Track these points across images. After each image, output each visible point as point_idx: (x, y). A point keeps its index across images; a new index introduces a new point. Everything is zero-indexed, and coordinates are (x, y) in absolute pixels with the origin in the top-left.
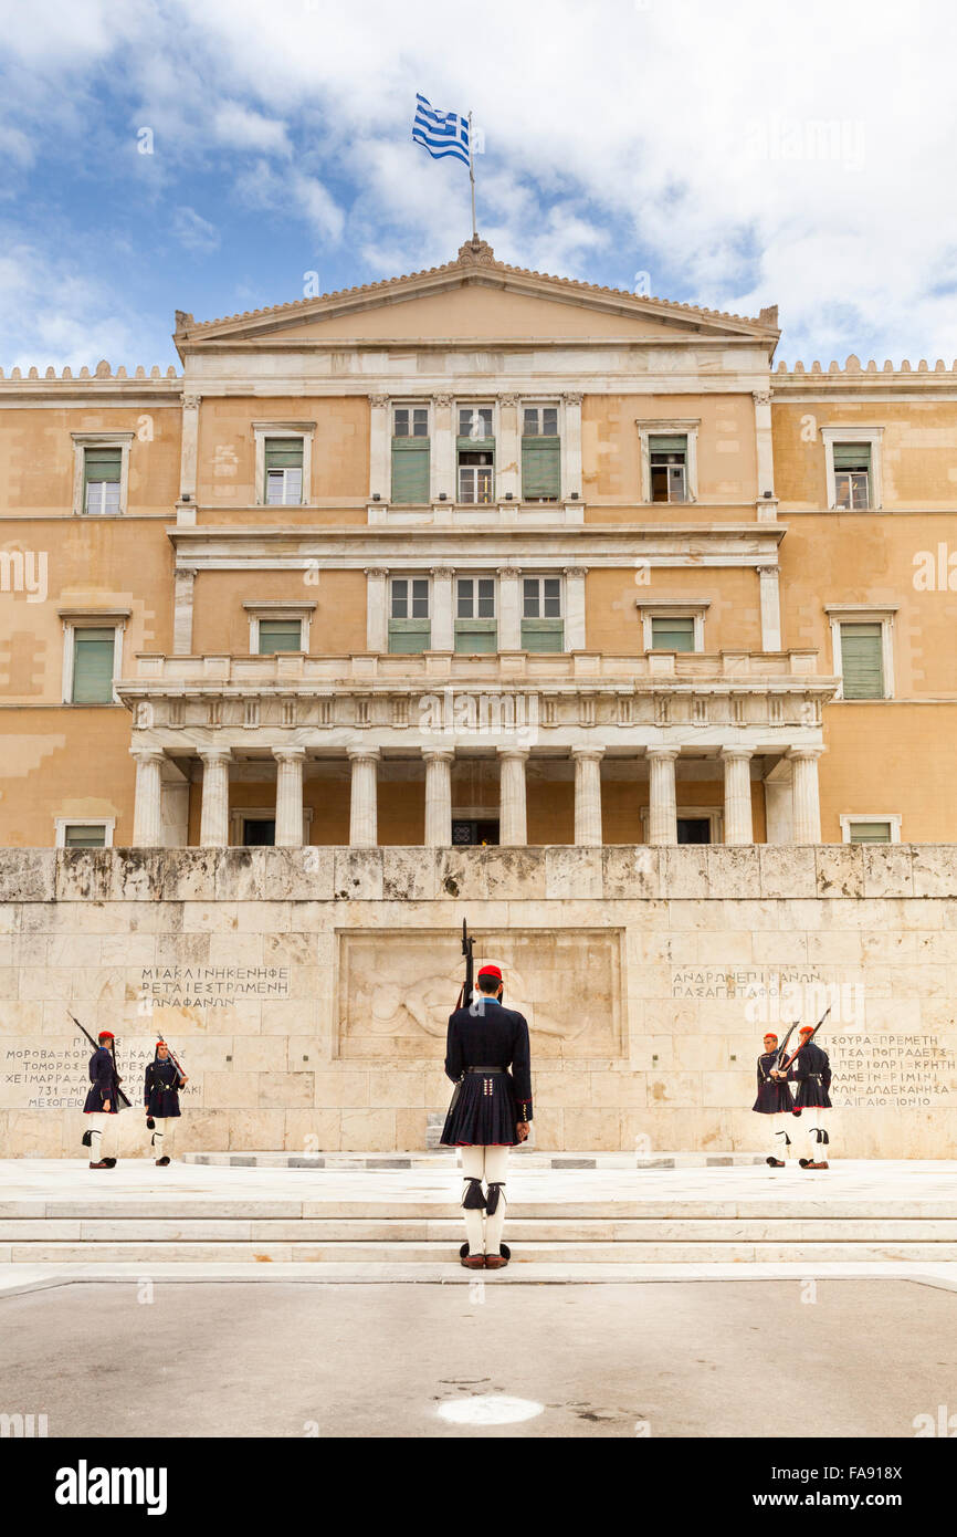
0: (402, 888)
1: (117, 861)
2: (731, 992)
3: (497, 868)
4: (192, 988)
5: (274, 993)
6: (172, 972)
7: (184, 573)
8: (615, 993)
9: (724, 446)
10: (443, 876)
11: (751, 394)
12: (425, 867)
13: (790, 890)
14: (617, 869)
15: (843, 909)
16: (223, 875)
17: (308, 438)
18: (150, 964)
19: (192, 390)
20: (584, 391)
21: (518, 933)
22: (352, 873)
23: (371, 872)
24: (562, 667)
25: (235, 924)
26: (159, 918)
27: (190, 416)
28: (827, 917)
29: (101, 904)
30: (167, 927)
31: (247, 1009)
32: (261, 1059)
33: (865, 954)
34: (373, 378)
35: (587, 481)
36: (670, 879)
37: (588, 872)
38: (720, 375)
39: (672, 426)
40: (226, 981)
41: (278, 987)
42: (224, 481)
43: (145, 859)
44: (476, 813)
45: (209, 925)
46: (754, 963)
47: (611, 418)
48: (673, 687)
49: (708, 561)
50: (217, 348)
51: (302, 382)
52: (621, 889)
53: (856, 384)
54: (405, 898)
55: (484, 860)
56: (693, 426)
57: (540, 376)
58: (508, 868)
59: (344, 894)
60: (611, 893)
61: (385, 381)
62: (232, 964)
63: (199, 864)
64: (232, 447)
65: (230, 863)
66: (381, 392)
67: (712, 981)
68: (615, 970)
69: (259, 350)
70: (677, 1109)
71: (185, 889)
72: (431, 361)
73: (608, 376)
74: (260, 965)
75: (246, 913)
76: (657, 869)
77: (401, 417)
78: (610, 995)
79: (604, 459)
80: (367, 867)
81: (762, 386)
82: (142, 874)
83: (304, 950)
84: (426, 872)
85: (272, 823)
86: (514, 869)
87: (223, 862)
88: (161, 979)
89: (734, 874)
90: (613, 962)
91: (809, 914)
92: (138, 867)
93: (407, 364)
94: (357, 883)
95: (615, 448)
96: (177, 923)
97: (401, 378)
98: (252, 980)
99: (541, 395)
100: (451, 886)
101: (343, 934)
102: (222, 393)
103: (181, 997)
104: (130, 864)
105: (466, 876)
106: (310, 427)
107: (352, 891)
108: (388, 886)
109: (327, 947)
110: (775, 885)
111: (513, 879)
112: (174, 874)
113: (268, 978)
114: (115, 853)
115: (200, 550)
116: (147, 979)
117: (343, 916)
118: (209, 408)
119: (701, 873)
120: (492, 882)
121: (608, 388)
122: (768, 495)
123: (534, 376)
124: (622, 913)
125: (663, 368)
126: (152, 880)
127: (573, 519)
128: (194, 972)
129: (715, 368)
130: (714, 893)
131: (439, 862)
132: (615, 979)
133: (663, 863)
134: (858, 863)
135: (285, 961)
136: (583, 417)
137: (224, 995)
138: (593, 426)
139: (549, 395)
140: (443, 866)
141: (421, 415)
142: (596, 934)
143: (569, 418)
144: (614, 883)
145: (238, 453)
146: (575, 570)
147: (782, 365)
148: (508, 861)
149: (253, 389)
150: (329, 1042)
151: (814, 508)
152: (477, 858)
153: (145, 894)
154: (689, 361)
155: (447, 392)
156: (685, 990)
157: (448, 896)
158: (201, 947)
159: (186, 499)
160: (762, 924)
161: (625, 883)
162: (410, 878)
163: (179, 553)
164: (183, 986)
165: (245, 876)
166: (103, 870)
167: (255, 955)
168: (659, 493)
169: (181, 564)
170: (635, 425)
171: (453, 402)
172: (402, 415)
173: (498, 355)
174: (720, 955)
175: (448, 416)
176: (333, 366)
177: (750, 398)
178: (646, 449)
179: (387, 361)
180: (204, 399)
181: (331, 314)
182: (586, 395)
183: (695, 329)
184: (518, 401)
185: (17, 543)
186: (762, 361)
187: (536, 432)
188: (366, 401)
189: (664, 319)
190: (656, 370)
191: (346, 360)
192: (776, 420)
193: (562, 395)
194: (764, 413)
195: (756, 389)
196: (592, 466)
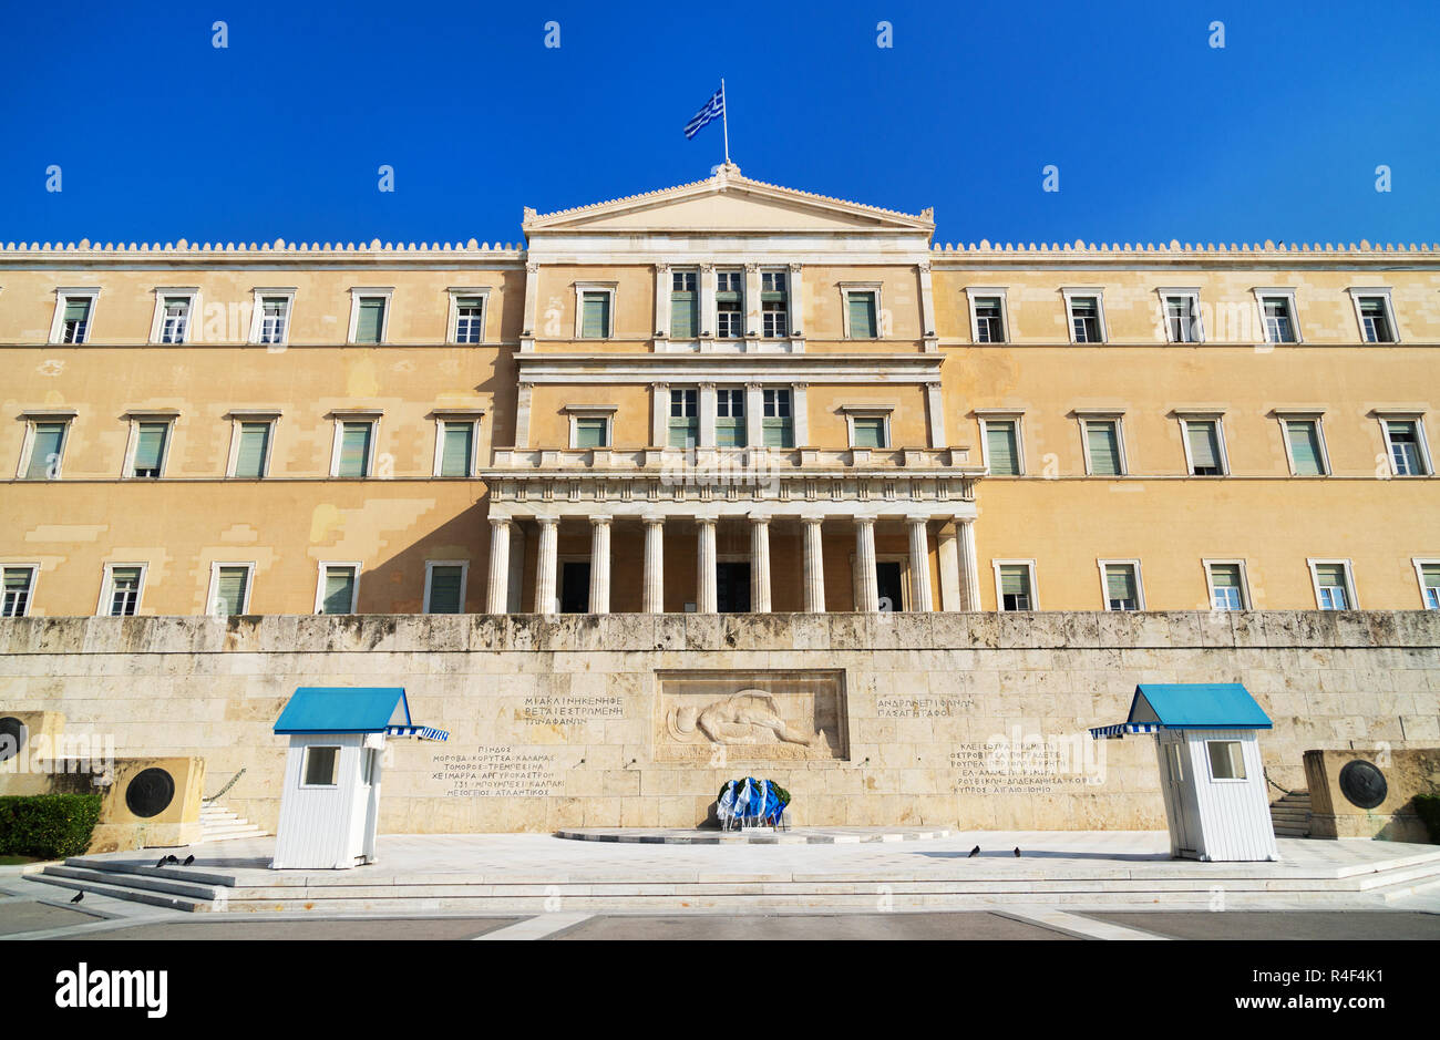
0: (698, 642)
1: (510, 623)
2: (916, 714)
3: (760, 627)
4: (558, 712)
5: (614, 715)
6: (546, 700)
7: (525, 385)
8: (839, 714)
9: (900, 300)
10: (725, 634)
11: (917, 265)
12: (713, 628)
13: (952, 643)
14: (839, 629)
15: (987, 656)
16: (580, 634)
17: (612, 292)
18: (531, 695)
20: (803, 263)
21: (775, 673)
22: (666, 632)
23: (678, 631)
24: (792, 459)
25: (588, 667)
26: (535, 663)
27: (532, 278)
28: (977, 663)
29: (499, 653)
30: (543, 669)
31: (595, 726)
32: (605, 761)
33: (1003, 686)
34: (658, 253)
35: (807, 323)
36: (874, 635)
37: (820, 631)
38: (895, 253)
39: (865, 286)
40: (582, 706)
41: (616, 710)
42: (554, 320)
43: (529, 622)
44: (734, 558)
45: (571, 668)
46: (930, 693)
47: (823, 280)
48: (871, 474)
49: (892, 379)
50: (552, 232)
51: (611, 255)
52: (842, 643)
53: (989, 259)
54: (700, 649)
55: (752, 623)
56: (879, 287)
57: (773, 252)
58: (768, 628)
59: (660, 646)
60: (836, 646)
61: (667, 255)
62: (585, 695)
63: (565, 626)
64: (559, 298)
65: (585, 626)
66: (663, 263)
67: (903, 706)
68: (838, 698)
69: (580, 234)
70: (883, 796)
71: (555, 644)
72: (698, 242)
73: (819, 253)
74: (603, 695)
75: (594, 659)
76: (865, 630)
78: (836, 714)
79: (817, 308)
80: (676, 628)
81: (923, 260)
82: (526, 633)
83: (633, 685)
84: (714, 631)
86: (771, 629)
87: (580, 625)
88: (538, 705)
89: (915, 632)
90: (838, 693)
91: (965, 659)
92: (524, 627)
93: (683, 244)
94: (668, 638)
95: (825, 301)
96: (550, 666)
97: (678, 252)
98: (599, 706)
99: (775, 265)
100: (730, 640)
101: (660, 674)
102: (555, 262)
103: (551, 717)
104: (519, 626)
105: (741, 634)
106: (614, 284)
107: (666, 644)
108: (689, 641)
109: (649, 684)
110: (941, 640)
111: (771, 635)
112: (547, 633)
113: (608, 705)
114: (509, 619)
115: (538, 370)
116: (529, 704)
117: (661, 661)
118: (544, 272)
119: (894, 631)
120: (757, 637)
121: (820, 260)
122: (931, 334)
123: (767, 253)
124: (843, 659)
125: (857, 248)
126: (533, 637)
127: (799, 349)
128: (561, 701)
129: (892, 248)
130: (903, 646)
131: (722, 624)
132: (839, 704)
133: (869, 624)
134: (995, 625)
135: (621, 693)
136: (805, 281)
137: (581, 716)
138: (810, 286)
139: (779, 265)
140: (725, 626)
141: (692, 277)
142: (826, 674)
143: (796, 281)
144: (838, 639)
145: (564, 302)
146: (802, 385)
148: (767, 624)
149: (576, 260)
150: (650, 749)
151: (964, 341)
152: (747, 621)
153: (528, 647)
154: (873, 244)
155: (710, 262)
156: (886, 712)
157: (729, 647)
158: (565, 682)
159: (527, 334)
160: (935, 667)
161: (844, 639)
162: (704, 636)
163: (522, 371)
164: (553, 711)
165: (595, 634)
166: (501, 629)
167: (601, 689)
169: (522, 379)
170: (838, 285)
171: (714, 269)
172: (677, 277)
173: (745, 238)
174: (908, 688)
175: (710, 278)
176: (632, 245)
177: (916, 268)
178: (846, 302)
179: (668, 241)
180: (541, 265)
181: (630, 211)
182: (805, 266)
183: (878, 222)
184: (758, 269)
185: (406, 362)
186: (924, 243)
187: (771, 289)
188: (653, 268)
189: (856, 216)
190: (852, 249)
191: (640, 241)
192: (935, 283)
193: (788, 265)
194: (926, 278)
195: (920, 263)
196: (810, 313)
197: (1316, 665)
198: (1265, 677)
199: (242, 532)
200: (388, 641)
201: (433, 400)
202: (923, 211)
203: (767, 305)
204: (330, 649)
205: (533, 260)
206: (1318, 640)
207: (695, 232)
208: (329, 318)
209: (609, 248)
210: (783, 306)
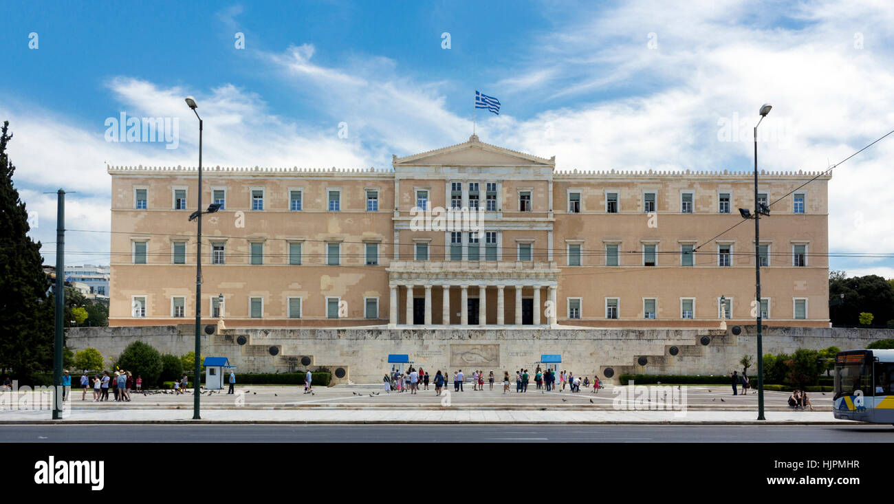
1: (412, 332)
2: (517, 356)
6: (422, 351)
7: (397, 230)
9: (540, 195)
11: (547, 181)
12: (465, 333)
13: (528, 338)
14: (498, 334)
15: (537, 341)
17: (428, 191)
19: (398, 176)
20: (503, 179)
21: (481, 345)
24: (495, 265)
25: (433, 343)
26: (419, 342)
27: (397, 185)
28: (534, 342)
29: (409, 340)
30: (421, 344)
31: (435, 358)
33: (540, 349)
34: (446, 174)
35: (503, 205)
36: (507, 336)
37: (493, 335)
38: (540, 175)
39: (526, 189)
40: (431, 353)
42: (406, 203)
44: (473, 297)
45: (428, 343)
46: (521, 351)
47: (510, 187)
49: (534, 229)
50: (404, 166)
51: (427, 175)
53: (577, 177)
54: (462, 339)
55: (476, 332)
56: (532, 189)
57: (491, 175)
59: (451, 338)
60: (498, 338)
61: (449, 175)
62: (432, 350)
63: (426, 333)
64: (408, 194)
66: (448, 179)
68: (497, 351)
69: (415, 166)
71: (424, 337)
72: (461, 170)
73: (509, 175)
75: (434, 341)
77: (454, 184)
78: (497, 356)
79: (508, 199)
83: (444, 348)
85: (424, 299)
87: (430, 332)
89: (518, 335)
91: (531, 342)
93: (456, 170)
94: (454, 336)
95: (511, 196)
96: (423, 343)
97: (454, 174)
98: (436, 353)
99: (492, 180)
100: (470, 337)
101: (451, 345)
102: (406, 178)
103: (423, 356)
105: (472, 335)
106: (429, 188)
107: (453, 338)
108: (459, 337)
109: (449, 347)
110: (526, 337)
111: (480, 336)
112: (422, 334)
113: (439, 353)
115: (401, 224)
116: (417, 352)
117: (452, 342)
118: (402, 182)
119: (513, 335)
120: (477, 336)
121: (509, 178)
122: (551, 210)
124: (500, 342)
125: (524, 173)
126: (418, 335)
127: (500, 217)
128: (426, 351)
129: (538, 173)
130: (515, 338)
133: (506, 333)
134: (540, 333)
135: (441, 350)
136: (503, 186)
137: (431, 356)
138: (505, 189)
139: (494, 180)
140: (468, 333)
141: (459, 185)
142: (495, 345)
143: (499, 187)
145: (410, 195)
146: (500, 231)
147: (557, 172)
148: (480, 333)
149: (413, 177)
150: (449, 364)
151: (564, 212)
152: (474, 331)
153: (417, 338)
154: (531, 171)
155: (466, 179)
156: (509, 356)
157: (469, 339)
158: (427, 347)
159: (396, 209)
160: (523, 344)
161: (500, 336)
162: (463, 335)
163: (395, 224)
164: (424, 354)
165: (434, 335)
167: (436, 349)
168: (523, 209)
169: (395, 227)
170: (516, 189)
171: (468, 181)
173: (480, 168)
174: (516, 349)
175: (466, 185)
176: (436, 171)
178: (519, 196)
179: (450, 168)
180: (400, 180)
181: (435, 156)
182: (503, 181)
183: (533, 162)
184: (485, 182)
185: (350, 219)
187: (490, 190)
188: (444, 181)
190: (522, 174)
191: (439, 169)
193: (497, 180)
194: (551, 186)
195: (549, 179)
196: (505, 201)
197: (622, 343)
198: (609, 346)
199: (296, 285)
200: (380, 336)
201: (361, 234)
203: (488, 197)
204: (365, 338)
206: (624, 337)
207: (460, 166)
208: (318, 201)
209: (426, 172)
210: (495, 197)
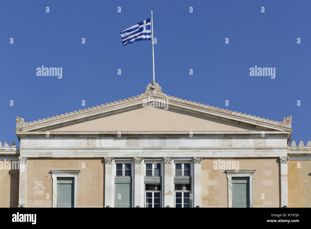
9: (266, 183)
17: (76, 177)
20: (202, 156)
34: (106, 149)
35: (204, 199)
38: (265, 149)
39: (243, 173)
50: (35, 135)
51: (74, 151)
56: (253, 173)
57: (182, 149)
61: (112, 151)
64: (42, 182)
66: (110, 156)
72: (133, 141)
73: (213, 149)
79: (211, 189)
81: (283, 154)
93: (122, 143)
95: (216, 183)
99: (183, 158)
102: (37, 156)
106: (77, 172)
118: (32, 163)
121: (214, 154)
123: (179, 149)
125: (239, 146)
129: (262, 145)
136: (203, 168)
138: (207, 173)
139: (187, 158)
141: (129, 166)
143: (197, 168)
145: (44, 185)
149: (51, 154)
155: (140, 156)
159: (21, 207)
170: (226, 172)
171: (143, 161)
172: (119, 166)
173: (164, 138)
175: (141, 167)
176: (88, 144)
177: (278, 159)
178: (230, 184)
179: (113, 140)
180: (29, 158)
181: (87, 119)
182: (204, 158)
183: (254, 127)
184: (173, 160)
186: (284, 142)
187: (180, 174)
188: (103, 160)
189: (239, 122)
190: (235, 146)
191: (94, 140)
192: (290, 170)
193: (193, 158)
194: (285, 167)
195: (281, 156)
196: (207, 193)
202: (285, 119)
203: (178, 186)
205: (23, 154)
207: (130, 135)
209: (73, 146)
210: (189, 187)
